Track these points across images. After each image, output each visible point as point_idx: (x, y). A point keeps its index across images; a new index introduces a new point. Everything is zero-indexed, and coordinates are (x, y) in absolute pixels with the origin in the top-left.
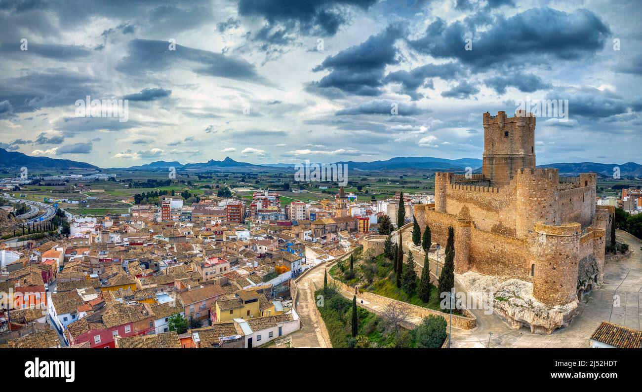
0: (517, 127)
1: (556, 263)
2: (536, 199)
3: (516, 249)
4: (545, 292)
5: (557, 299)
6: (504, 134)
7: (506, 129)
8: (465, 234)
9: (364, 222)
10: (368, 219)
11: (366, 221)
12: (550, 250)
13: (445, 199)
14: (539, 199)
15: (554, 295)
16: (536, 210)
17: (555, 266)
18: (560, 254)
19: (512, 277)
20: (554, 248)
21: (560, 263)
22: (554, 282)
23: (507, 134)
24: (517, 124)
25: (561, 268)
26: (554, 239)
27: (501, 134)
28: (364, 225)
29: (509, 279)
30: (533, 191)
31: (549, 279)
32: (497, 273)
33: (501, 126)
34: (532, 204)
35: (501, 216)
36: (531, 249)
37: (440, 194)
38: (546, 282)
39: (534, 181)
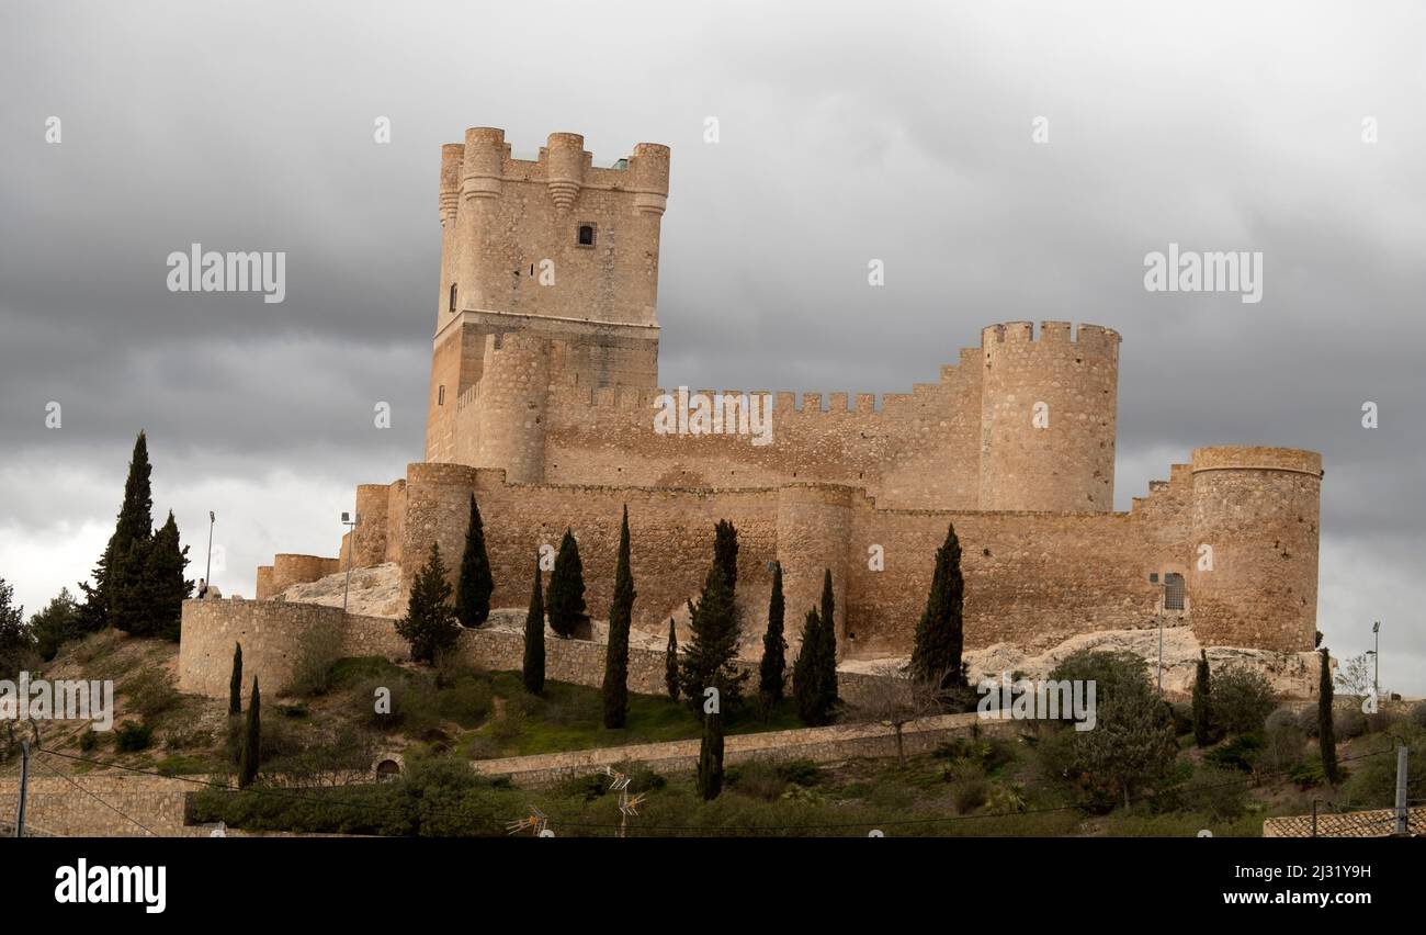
1: (1293, 542)
2: (1083, 417)
3: (1094, 545)
4: (1266, 619)
5: (1298, 636)
12: (1274, 509)
14: (1093, 419)
15: (1291, 625)
16: (1085, 453)
17: (1288, 550)
18: (1301, 520)
19: (1078, 630)
20: (1285, 502)
21: (1300, 541)
22: (1290, 590)
25: (1303, 556)
26: (1287, 479)
29: (1066, 638)
30: (1074, 391)
31: (1277, 582)
32: (1008, 634)
36: (1161, 534)
38: (1269, 593)
39: (1079, 361)
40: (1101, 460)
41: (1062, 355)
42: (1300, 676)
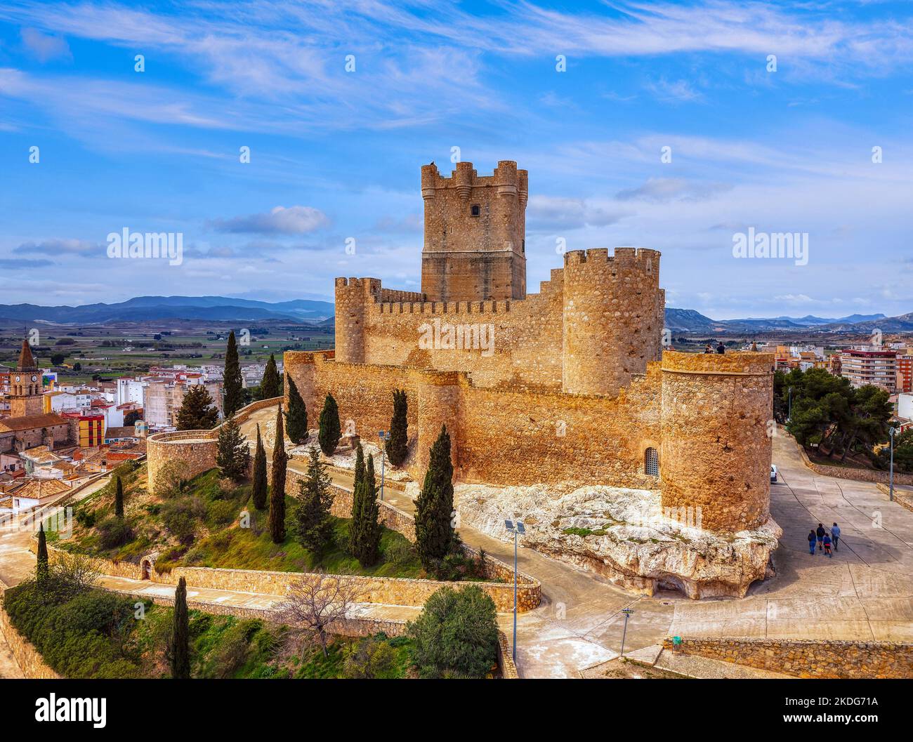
0: (499, 196)
1: (735, 437)
2: (618, 314)
3: (595, 420)
4: (709, 504)
5: (741, 517)
6: (469, 211)
7: (475, 201)
8: (446, 401)
9: (91, 424)
10: (100, 419)
11: (95, 423)
12: (715, 409)
13: (362, 337)
14: (627, 315)
15: (733, 508)
16: (620, 339)
17: (730, 444)
18: (743, 417)
19: (586, 482)
20: (726, 402)
21: (742, 435)
22: (731, 479)
23: (475, 211)
24: (500, 190)
25: (746, 448)
26: (727, 382)
27: (463, 211)
28: (91, 433)
29: (578, 487)
30: (611, 297)
31: (719, 472)
32: (544, 478)
33: (464, 194)
34: (610, 326)
35: (519, 362)
36: (640, 416)
37: (351, 326)
38: (711, 482)
39: (614, 275)
40: (635, 343)
41: (601, 272)
42: (730, 563)
